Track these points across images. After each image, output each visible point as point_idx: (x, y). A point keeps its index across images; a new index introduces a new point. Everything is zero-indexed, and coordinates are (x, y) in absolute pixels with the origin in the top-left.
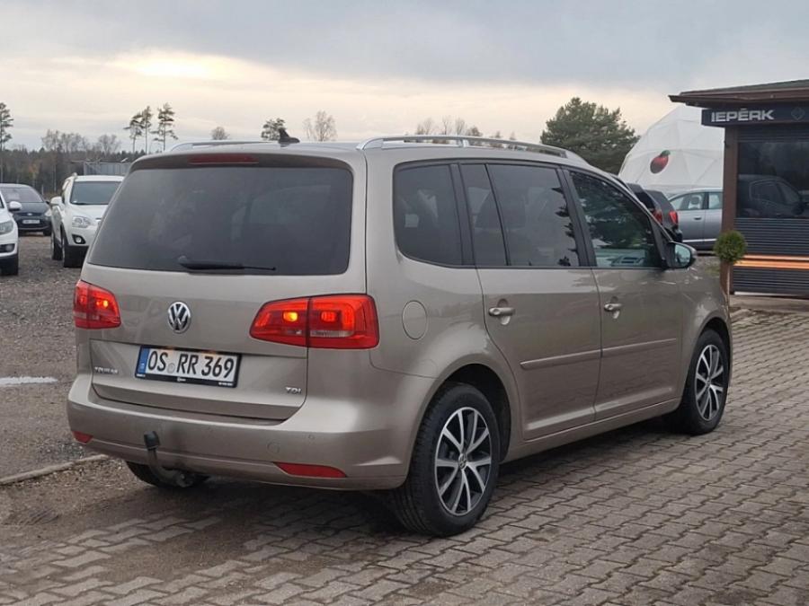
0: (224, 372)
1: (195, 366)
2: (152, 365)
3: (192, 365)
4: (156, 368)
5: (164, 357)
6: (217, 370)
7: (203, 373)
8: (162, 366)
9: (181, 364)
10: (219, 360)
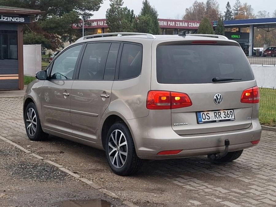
0: (231, 116)
1: (221, 115)
2: (204, 118)
3: (220, 116)
4: (206, 119)
5: (208, 114)
6: (228, 116)
7: (224, 117)
8: (208, 118)
9: (216, 116)
10: (228, 112)
